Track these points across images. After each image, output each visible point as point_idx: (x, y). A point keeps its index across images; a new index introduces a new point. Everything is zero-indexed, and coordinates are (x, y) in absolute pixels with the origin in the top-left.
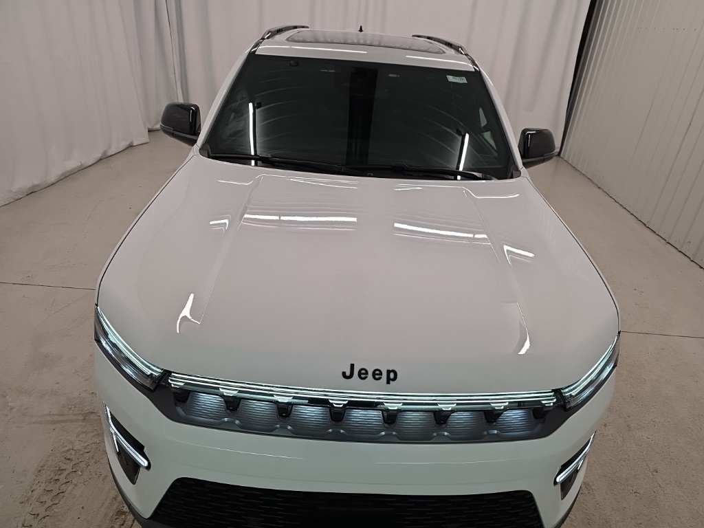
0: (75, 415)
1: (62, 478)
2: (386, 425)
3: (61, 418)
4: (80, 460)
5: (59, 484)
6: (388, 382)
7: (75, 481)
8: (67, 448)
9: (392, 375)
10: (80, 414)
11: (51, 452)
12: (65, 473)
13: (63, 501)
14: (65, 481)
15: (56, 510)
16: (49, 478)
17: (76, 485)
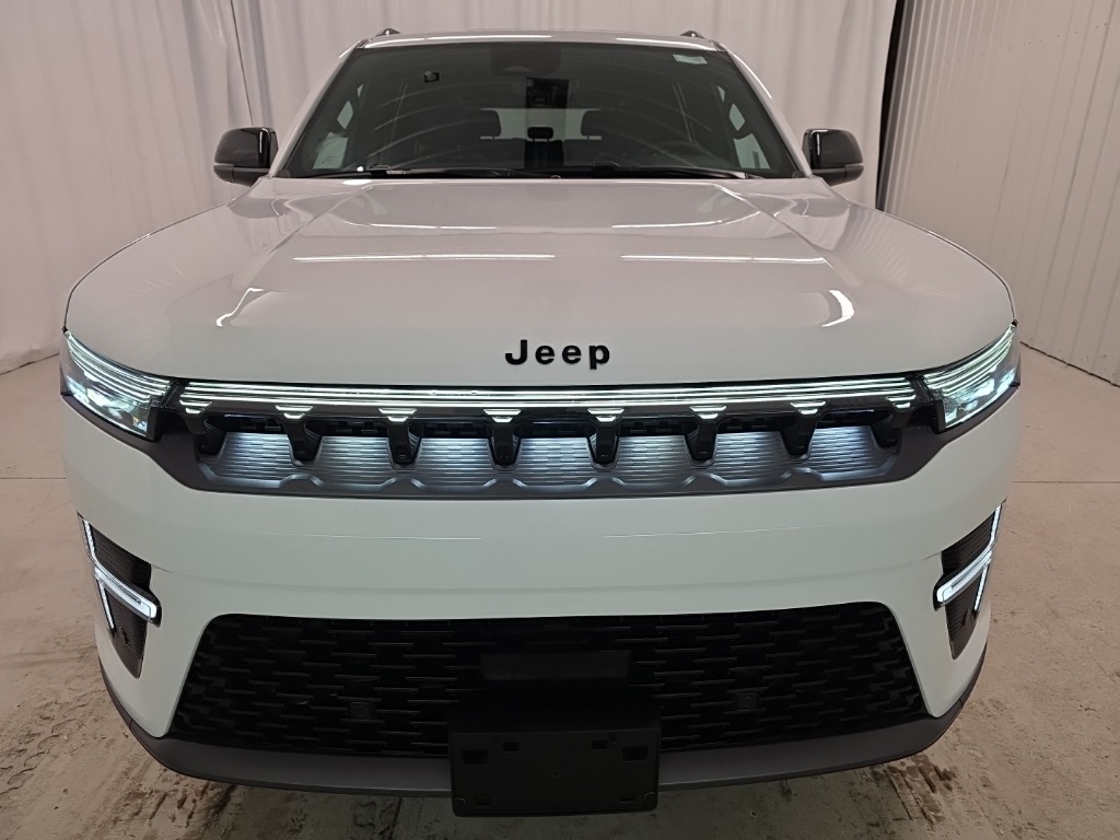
0: (67, 651)
1: (32, 748)
2: (598, 466)
3: (40, 658)
4: (68, 718)
5: (24, 756)
6: (593, 367)
7: (54, 751)
8: (45, 702)
9: (599, 355)
10: (74, 650)
11: (16, 708)
12: (38, 740)
13: (30, 782)
14: (35, 752)
15: (16, 798)
16: (8, 748)
17: (56, 757)
